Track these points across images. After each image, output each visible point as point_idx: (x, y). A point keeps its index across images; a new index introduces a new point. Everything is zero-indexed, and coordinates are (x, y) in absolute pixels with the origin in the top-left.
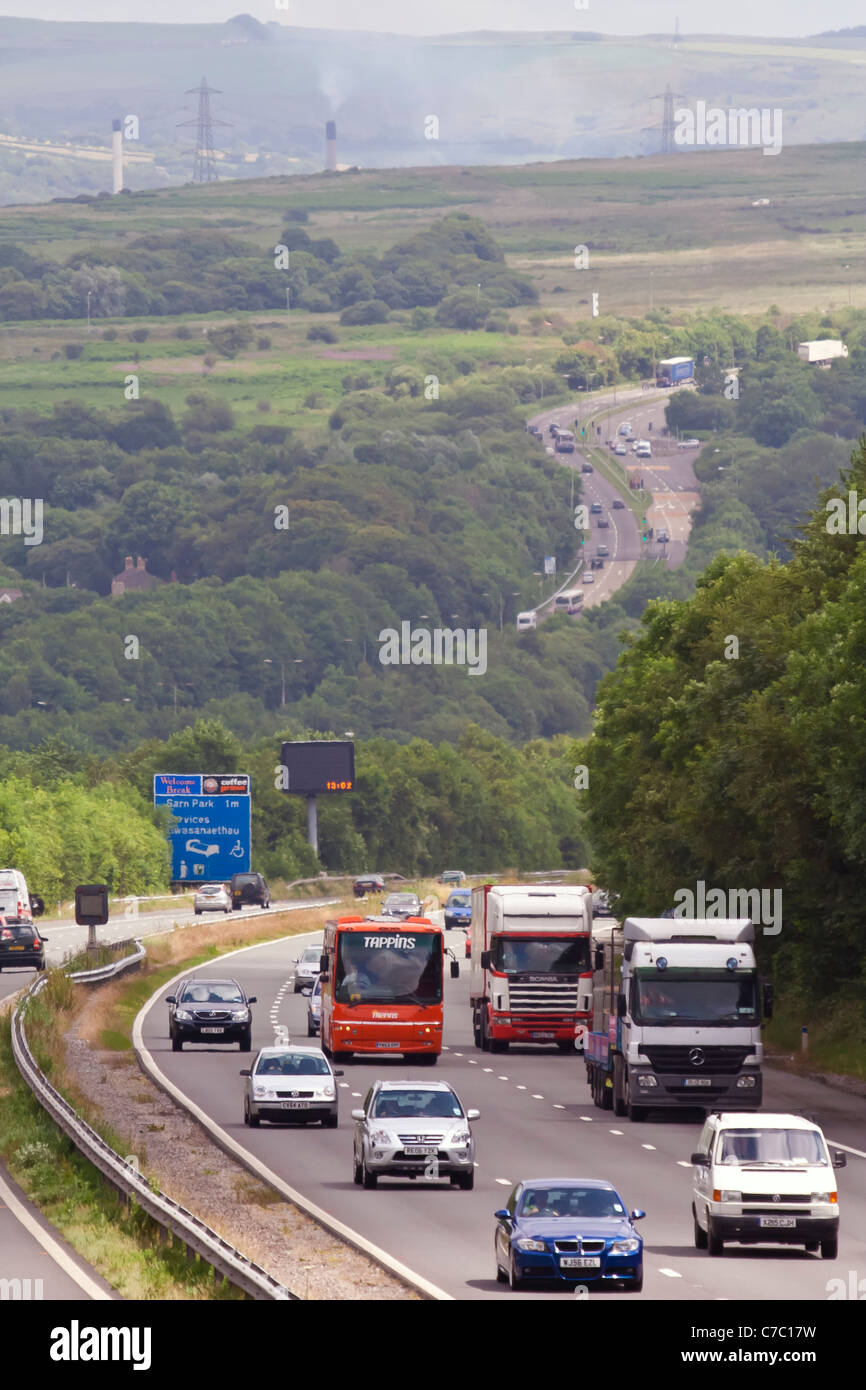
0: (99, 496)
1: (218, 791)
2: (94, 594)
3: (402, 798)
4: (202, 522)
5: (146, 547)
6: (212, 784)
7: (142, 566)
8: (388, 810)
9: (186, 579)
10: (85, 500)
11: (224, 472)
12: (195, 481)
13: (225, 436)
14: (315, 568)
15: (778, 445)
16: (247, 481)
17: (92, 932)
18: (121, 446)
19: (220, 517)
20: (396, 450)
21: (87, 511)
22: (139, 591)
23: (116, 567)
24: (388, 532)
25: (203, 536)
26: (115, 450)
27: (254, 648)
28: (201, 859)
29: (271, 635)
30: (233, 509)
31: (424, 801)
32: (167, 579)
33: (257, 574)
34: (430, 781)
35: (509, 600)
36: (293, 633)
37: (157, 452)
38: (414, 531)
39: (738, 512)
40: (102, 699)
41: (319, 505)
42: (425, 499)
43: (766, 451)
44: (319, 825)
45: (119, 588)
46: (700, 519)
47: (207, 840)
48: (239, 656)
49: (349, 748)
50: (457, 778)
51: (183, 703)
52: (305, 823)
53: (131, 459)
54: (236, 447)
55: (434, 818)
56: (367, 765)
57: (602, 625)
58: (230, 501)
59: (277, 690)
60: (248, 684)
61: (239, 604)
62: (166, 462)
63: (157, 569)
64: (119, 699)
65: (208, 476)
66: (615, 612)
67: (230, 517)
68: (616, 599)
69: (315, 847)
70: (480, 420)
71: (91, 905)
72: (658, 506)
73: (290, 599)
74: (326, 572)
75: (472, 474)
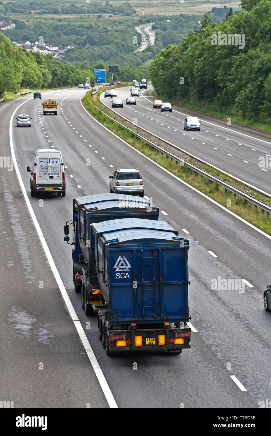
0: (84, 35)
1: (102, 71)
2: (83, 47)
3: (123, 73)
4: (97, 39)
5: (90, 42)
6: (101, 70)
7: (89, 44)
8: (121, 74)
9: (94, 45)
10: (82, 35)
11: (99, 33)
12: (96, 34)
13: (99, 28)
14: (110, 45)
15: (165, 31)
16: (102, 34)
17: (93, 88)
18: (87, 29)
19: (99, 38)
20: (120, 30)
21: (83, 37)
22: (89, 47)
23: (86, 44)
24: (119, 40)
25: (97, 40)
26: (86, 30)
27: (102, 54)
28: (99, 79)
29: (105, 52)
30: (100, 37)
31: (126, 73)
32: (92, 45)
33: (103, 45)
34: (126, 71)
35: (133, 49)
36: (107, 52)
37: (91, 30)
38: (122, 40)
39: (160, 39)
40: (85, 60)
41: (110, 37)
42: (123, 36)
43: (164, 32)
44: (113, 76)
45: (86, 46)
46: (156, 40)
47: (100, 77)
48: (101, 55)
49: (117, 67)
50: (129, 70)
51: (94, 60)
52: (111, 76)
53: (88, 31)
54: (101, 30)
55: (127, 75)
56: (119, 69)
57: (144, 53)
58: (100, 36)
59: (105, 59)
60: (102, 58)
61: (101, 48)
62: (93, 31)
63: (91, 44)
64: (87, 60)
65: (97, 33)
66: (145, 51)
67: (100, 38)
68: (145, 49)
69: (113, 79)
70: (130, 27)
71: (92, 85)
72: (150, 38)
73: (106, 48)
74: (111, 45)
75: (129, 34)
